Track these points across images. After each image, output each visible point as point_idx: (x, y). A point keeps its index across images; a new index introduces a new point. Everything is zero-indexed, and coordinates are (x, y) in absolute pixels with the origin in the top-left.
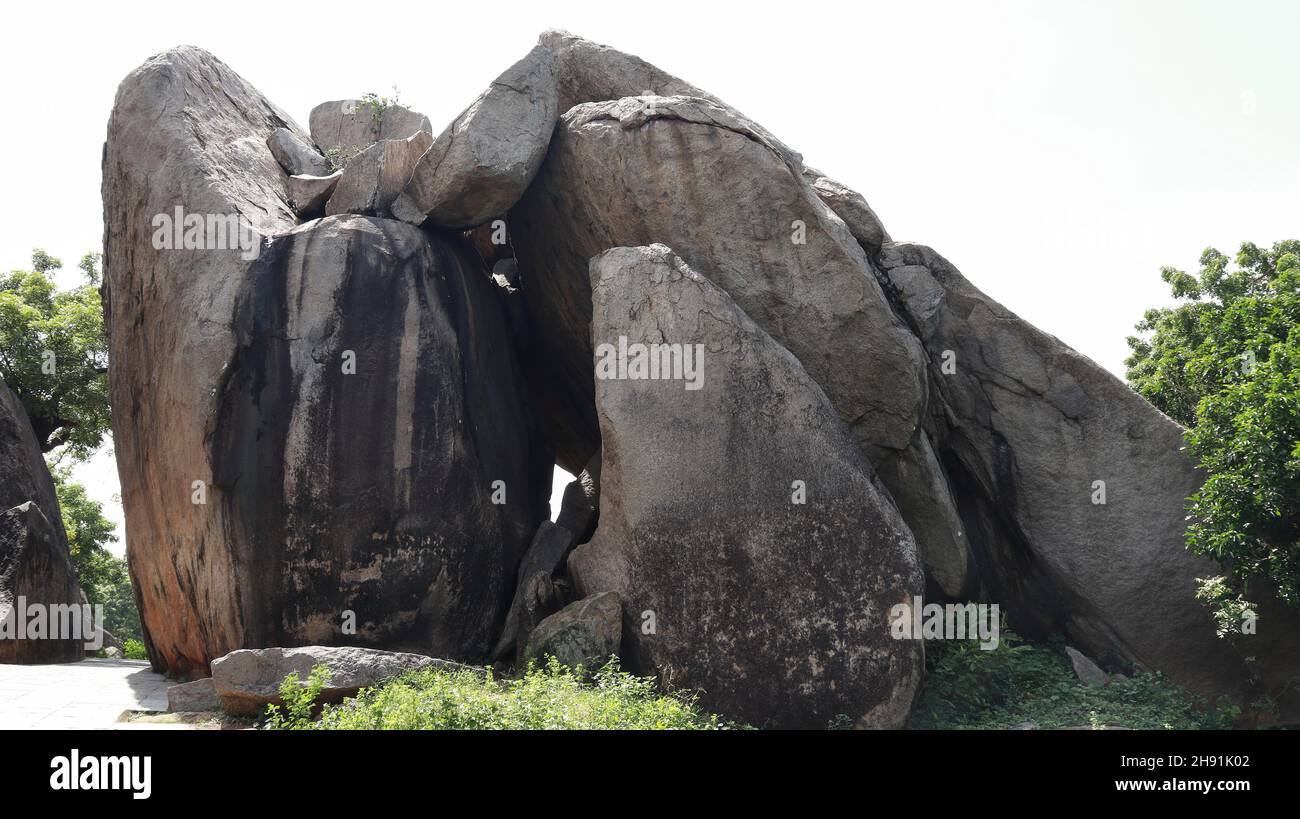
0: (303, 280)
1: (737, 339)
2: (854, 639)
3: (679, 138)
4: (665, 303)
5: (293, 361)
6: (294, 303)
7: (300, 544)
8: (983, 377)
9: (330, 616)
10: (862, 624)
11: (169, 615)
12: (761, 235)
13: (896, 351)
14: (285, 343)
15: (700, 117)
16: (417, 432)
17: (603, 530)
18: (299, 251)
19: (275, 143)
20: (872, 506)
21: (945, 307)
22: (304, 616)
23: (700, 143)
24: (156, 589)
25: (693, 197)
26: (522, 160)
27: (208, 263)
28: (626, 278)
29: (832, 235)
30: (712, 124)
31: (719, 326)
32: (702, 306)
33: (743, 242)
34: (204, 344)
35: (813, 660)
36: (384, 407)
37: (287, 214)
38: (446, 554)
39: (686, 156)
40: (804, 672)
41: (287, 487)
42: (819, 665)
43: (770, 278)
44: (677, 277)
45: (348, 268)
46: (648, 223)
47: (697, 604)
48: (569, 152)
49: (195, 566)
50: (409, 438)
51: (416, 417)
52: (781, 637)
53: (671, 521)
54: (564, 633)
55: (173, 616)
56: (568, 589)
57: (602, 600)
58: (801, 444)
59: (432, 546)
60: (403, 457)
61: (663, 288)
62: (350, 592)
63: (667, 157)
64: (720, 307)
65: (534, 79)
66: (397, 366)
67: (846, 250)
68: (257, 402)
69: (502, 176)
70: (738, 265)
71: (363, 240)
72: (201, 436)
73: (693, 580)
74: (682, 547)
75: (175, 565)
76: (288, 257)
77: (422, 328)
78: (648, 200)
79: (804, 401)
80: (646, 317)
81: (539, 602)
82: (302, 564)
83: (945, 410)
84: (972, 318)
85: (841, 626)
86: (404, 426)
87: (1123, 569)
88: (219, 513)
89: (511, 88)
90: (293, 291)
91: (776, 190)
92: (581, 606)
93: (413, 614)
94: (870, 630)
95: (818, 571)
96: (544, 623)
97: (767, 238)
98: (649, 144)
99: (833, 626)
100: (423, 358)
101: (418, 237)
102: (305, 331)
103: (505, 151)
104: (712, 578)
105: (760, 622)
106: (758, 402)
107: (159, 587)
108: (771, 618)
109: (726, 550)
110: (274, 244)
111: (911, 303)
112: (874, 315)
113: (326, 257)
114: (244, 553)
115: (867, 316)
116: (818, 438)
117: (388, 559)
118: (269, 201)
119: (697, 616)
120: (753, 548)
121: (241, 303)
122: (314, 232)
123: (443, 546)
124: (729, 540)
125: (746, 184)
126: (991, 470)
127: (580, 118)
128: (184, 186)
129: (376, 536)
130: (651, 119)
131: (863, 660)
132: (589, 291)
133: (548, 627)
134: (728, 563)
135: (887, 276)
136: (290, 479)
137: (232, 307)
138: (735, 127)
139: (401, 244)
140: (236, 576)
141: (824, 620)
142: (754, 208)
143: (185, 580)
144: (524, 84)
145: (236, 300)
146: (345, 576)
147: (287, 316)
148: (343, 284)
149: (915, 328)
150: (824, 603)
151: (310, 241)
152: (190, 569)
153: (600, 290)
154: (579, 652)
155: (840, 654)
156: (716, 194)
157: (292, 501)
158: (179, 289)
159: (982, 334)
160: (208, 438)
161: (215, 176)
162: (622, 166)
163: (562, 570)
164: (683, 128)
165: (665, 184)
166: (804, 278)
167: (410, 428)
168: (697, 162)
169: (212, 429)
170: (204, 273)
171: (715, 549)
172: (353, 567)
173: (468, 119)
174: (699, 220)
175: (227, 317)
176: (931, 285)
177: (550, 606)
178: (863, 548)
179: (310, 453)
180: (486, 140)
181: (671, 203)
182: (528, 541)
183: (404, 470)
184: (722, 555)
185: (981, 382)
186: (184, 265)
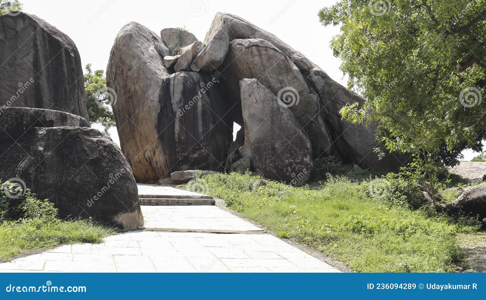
0: (173, 89)
1: (272, 101)
2: (297, 164)
3: (259, 51)
4: (257, 93)
5: (174, 109)
6: (172, 94)
7: (180, 150)
8: (335, 102)
9: (188, 165)
10: (299, 161)
11: (142, 168)
12: (278, 74)
13: (310, 99)
14: (171, 105)
15: (263, 45)
16: (203, 124)
17: (246, 143)
18: (172, 82)
19: (157, 48)
20: (301, 136)
21: (325, 85)
22: (182, 165)
23: (264, 52)
24: (138, 162)
25: (262, 65)
26: (222, 56)
27: (151, 86)
28: (248, 87)
29: (294, 73)
30: (266, 47)
31: (268, 98)
32: (265, 93)
33: (275, 75)
34: (153, 106)
35: (289, 168)
36: (195, 119)
37: (165, 70)
38: (212, 150)
39: (260, 55)
40: (287, 170)
41: (176, 137)
42: (290, 169)
43: (281, 83)
44: (259, 87)
45: (183, 86)
46: (252, 71)
47: (265, 158)
48: (233, 52)
49: (152, 156)
50: (202, 125)
51: (203, 120)
52: (283, 164)
53: (259, 141)
54: (238, 165)
55: (143, 168)
56: (239, 156)
57: (246, 158)
58: (286, 123)
59: (209, 149)
60: (201, 130)
61: (256, 89)
62: (192, 160)
63: (256, 55)
64: (268, 94)
65: (223, 35)
66: (197, 108)
67: (298, 76)
68: (167, 119)
69: (218, 61)
70: (274, 80)
71: (186, 79)
72: (154, 127)
73: (264, 153)
74: (262, 146)
75: (144, 156)
76: (169, 84)
77: (202, 99)
78: (252, 66)
79: (287, 114)
80: (253, 96)
81: (233, 159)
82: (181, 154)
83: (325, 111)
84: (332, 87)
85: (295, 161)
86: (200, 122)
87: (368, 146)
88: (160, 144)
89: (218, 39)
90: (172, 92)
91: (281, 63)
92: (242, 160)
93: (206, 163)
94: (300, 162)
95: (290, 150)
96: (234, 164)
97: (280, 74)
98: (252, 52)
99: (293, 161)
100: (203, 106)
101: (198, 76)
102: (175, 101)
103: (218, 55)
104: (268, 152)
105: (278, 161)
106: (277, 115)
107: (139, 161)
108: (281, 160)
109: (271, 147)
110: (165, 81)
111: (317, 85)
112: (305, 91)
113: (178, 83)
114: (167, 152)
115: (303, 92)
116: (290, 122)
117: (200, 152)
118: (160, 67)
119: (265, 160)
120: (277, 146)
121: (160, 96)
122: (175, 77)
123: (211, 148)
124: (272, 144)
125: (274, 62)
126: (337, 124)
127: (235, 44)
128: (142, 67)
129: (196, 147)
130: (252, 46)
131: (299, 168)
132: (240, 89)
133: (235, 164)
134: (272, 149)
135: (311, 78)
136: (176, 136)
137: (159, 97)
138: (272, 48)
139: (195, 78)
140: (165, 158)
141: (291, 160)
142: (277, 67)
143: (148, 159)
144: (221, 37)
145: (159, 96)
146: (190, 156)
147: (171, 98)
148: (183, 90)
149: (317, 91)
150: (291, 156)
151: (174, 80)
152: (150, 157)
153: (242, 90)
154: (242, 169)
155: (295, 167)
156: (268, 64)
157: (177, 141)
158: (144, 93)
159: (334, 91)
160: (156, 127)
161: (149, 64)
162: (246, 57)
163: (237, 152)
164: (259, 48)
165: (256, 62)
166: (289, 83)
167: (202, 123)
168: (263, 57)
169: (157, 125)
170: (150, 89)
171: (269, 146)
172: (192, 154)
173: (209, 48)
174: (264, 70)
175: (158, 100)
176: (322, 80)
177: (235, 160)
178: (299, 145)
179: (180, 130)
180: (213, 53)
181: (257, 67)
182: (229, 146)
183: (201, 132)
184: (270, 148)
185: (334, 103)
186: (145, 87)
